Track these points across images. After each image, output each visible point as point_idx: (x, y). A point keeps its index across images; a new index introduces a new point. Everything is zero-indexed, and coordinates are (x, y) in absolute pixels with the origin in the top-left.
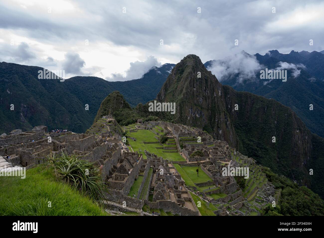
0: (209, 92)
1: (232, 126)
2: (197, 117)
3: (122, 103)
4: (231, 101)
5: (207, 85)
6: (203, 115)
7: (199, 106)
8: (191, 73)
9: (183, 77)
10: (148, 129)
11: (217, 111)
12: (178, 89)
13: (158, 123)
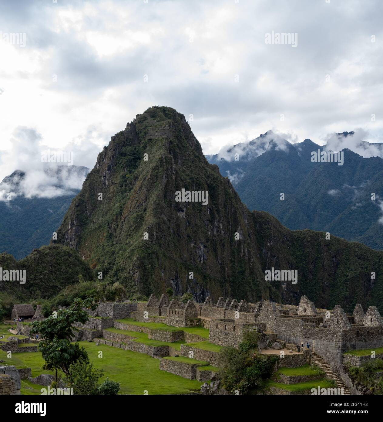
0: (221, 225)
5: (215, 204)
7: (197, 270)
8: (166, 162)
9: (141, 177)
10: (84, 338)
11: (250, 287)
12: (124, 214)
13: (130, 305)
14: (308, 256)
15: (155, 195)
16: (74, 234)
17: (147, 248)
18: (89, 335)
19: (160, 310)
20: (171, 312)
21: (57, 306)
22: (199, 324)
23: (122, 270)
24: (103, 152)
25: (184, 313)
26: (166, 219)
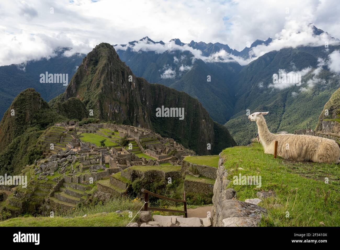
0: (126, 85)
1: (149, 119)
2: (116, 112)
3: (41, 102)
4: (146, 94)
5: (124, 78)
6: (122, 110)
7: (118, 100)
8: (107, 65)
9: (98, 69)
10: (91, 132)
11: (135, 106)
12: (93, 82)
13: (102, 125)
15: (103, 76)
16: (74, 87)
17: (101, 95)
18: (93, 132)
20: (111, 128)
21: (83, 123)
23: (93, 102)
25: (114, 129)
26: (107, 84)
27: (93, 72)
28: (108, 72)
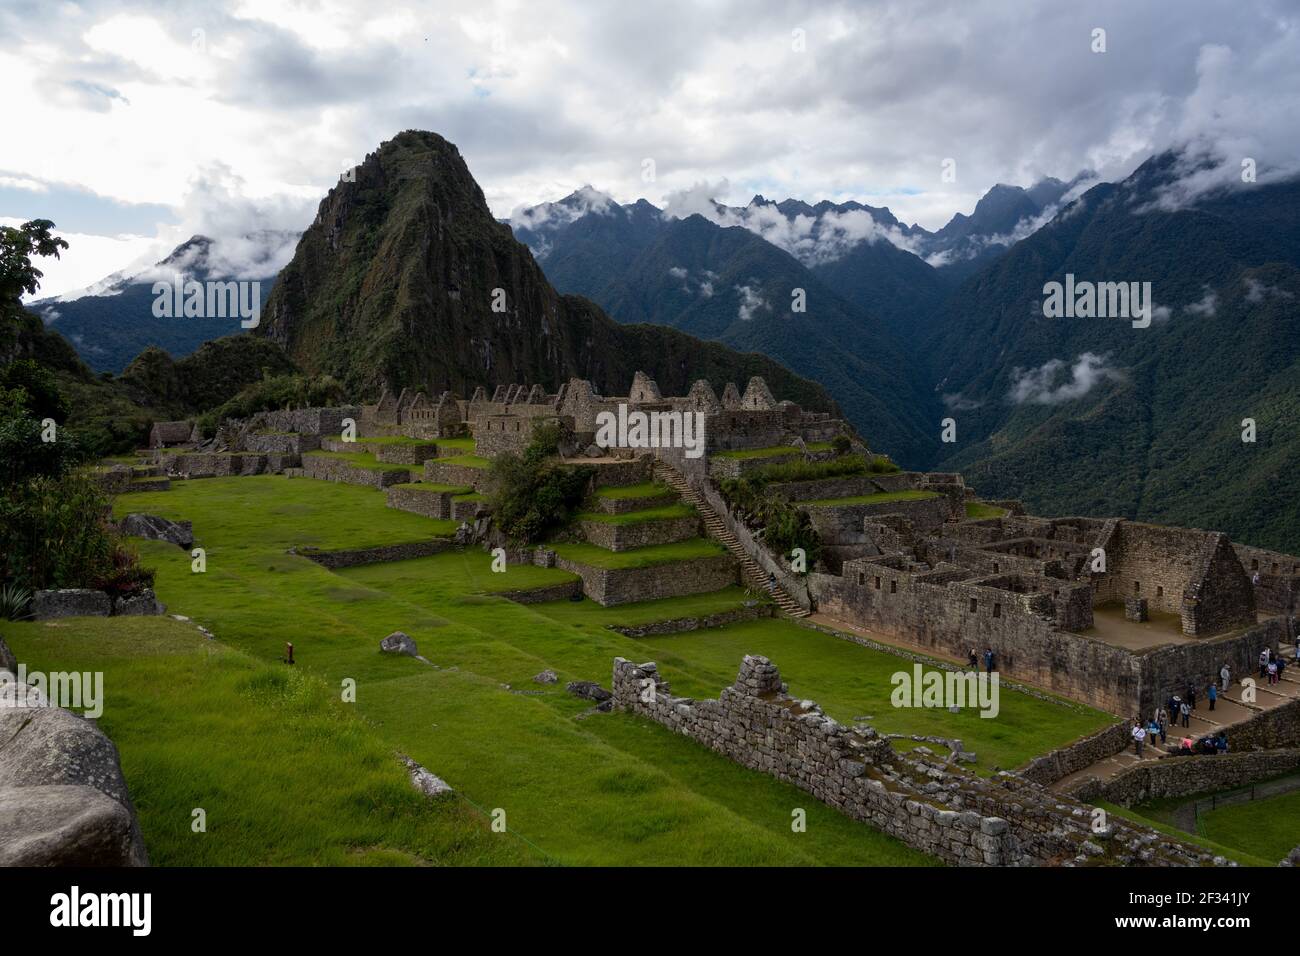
0: (516, 312)
4: (603, 365)
5: (507, 282)
7: (482, 380)
8: (429, 214)
9: (389, 236)
10: (268, 468)
12: (363, 294)
13: (351, 412)
14: (646, 362)
15: (411, 264)
16: (282, 325)
17: (400, 344)
18: (277, 464)
19: (399, 416)
20: (415, 415)
21: (224, 418)
22: (465, 433)
23: (361, 378)
24: (328, 198)
25: (437, 414)
26: (429, 301)
27: (366, 250)
28: (431, 247)
